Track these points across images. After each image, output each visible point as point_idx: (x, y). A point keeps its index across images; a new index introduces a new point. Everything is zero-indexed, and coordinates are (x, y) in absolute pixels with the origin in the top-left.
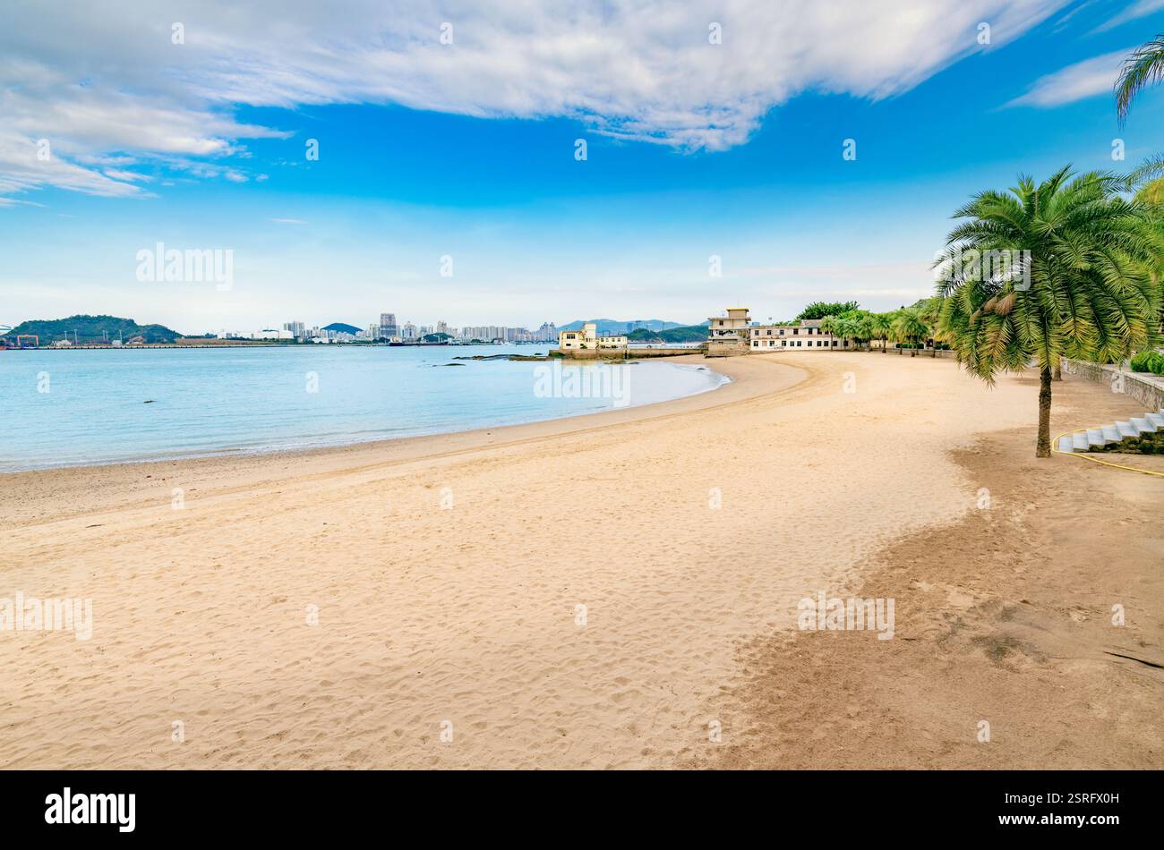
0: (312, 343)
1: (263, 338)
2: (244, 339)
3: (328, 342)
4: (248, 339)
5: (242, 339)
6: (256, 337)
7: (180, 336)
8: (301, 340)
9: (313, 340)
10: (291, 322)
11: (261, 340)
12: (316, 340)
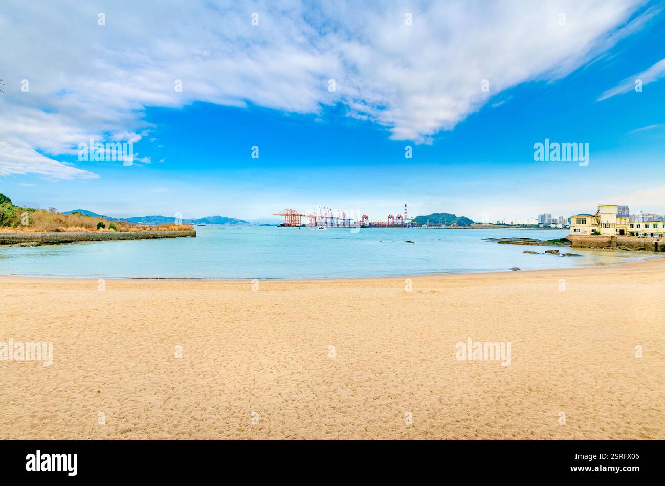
0: (550, 227)
1: (517, 224)
2: (506, 224)
3: (561, 227)
4: (508, 225)
5: (505, 224)
6: (514, 223)
7: (473, 222)
8: (541, 225)
9: (551, 225)
10: (543, 214)
11: (516, 225)
12: (553, 226)
